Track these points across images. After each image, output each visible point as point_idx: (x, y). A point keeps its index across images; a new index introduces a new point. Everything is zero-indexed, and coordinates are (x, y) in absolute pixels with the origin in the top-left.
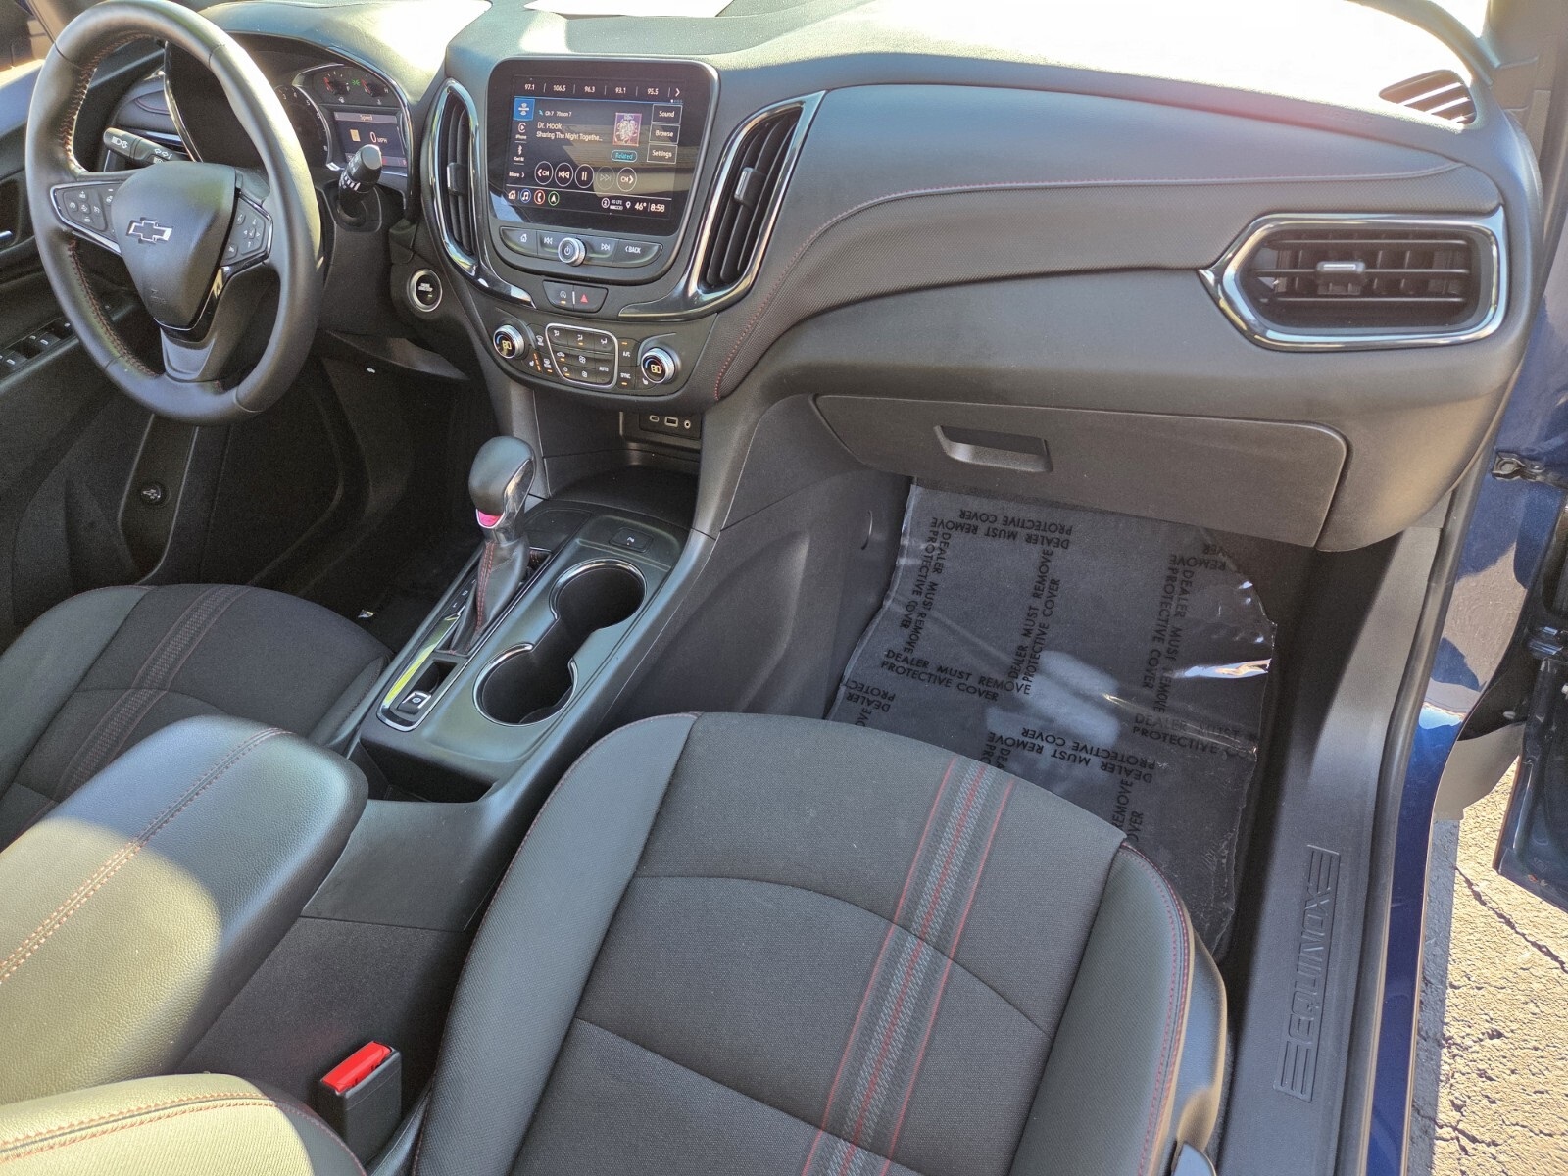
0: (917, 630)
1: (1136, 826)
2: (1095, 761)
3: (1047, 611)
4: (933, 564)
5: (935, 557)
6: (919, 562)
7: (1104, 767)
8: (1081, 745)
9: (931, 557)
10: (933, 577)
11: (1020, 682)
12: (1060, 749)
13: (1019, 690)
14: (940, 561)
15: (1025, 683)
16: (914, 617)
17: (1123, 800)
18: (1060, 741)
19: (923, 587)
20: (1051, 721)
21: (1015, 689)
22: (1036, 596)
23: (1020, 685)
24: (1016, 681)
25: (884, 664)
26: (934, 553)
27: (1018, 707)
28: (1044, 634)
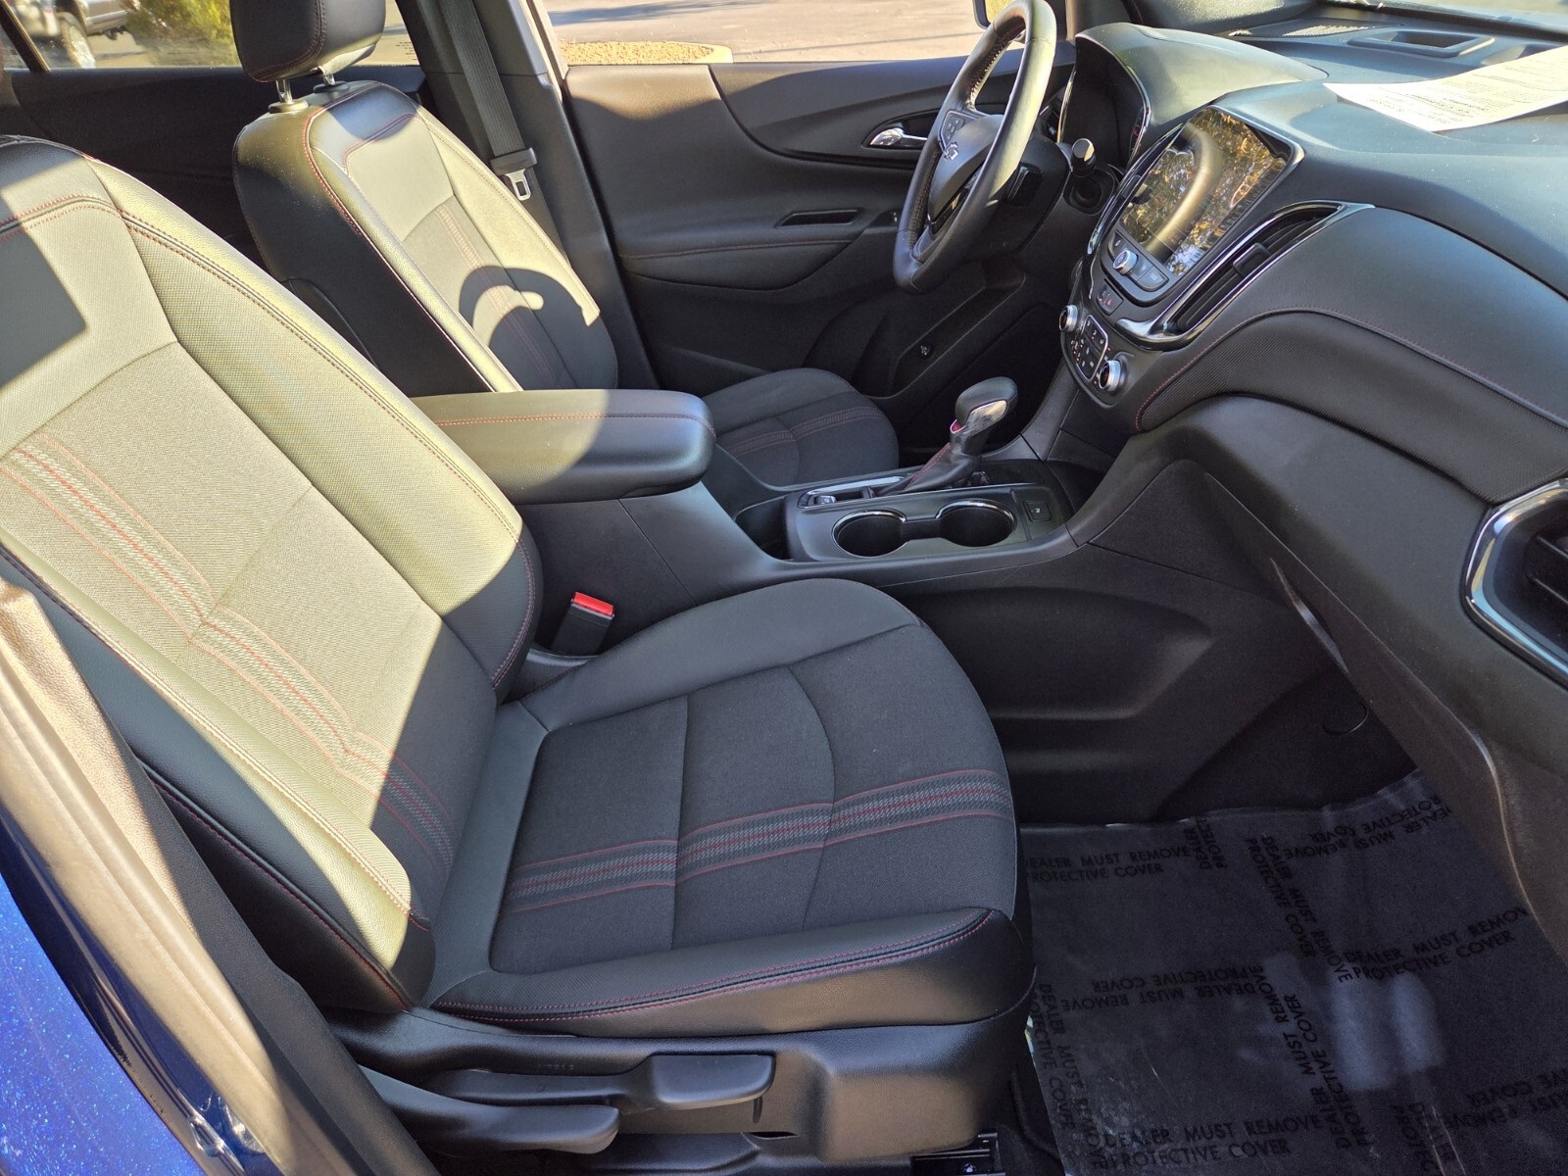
0: (1320, 851)
1: (1269, 1148)
2: (1317, 1080)
3: (1466, 951)
4: (1412, 820)
5: (1420, 817)
6: (1402, 807)
7: (1317, 1092)
8: (1326, 1060)
9: (1417, 814)
10: (1398, 830)
11: (1348, 967)
12: (1300, 1039)
13: (1337, 971)
14: (1421, 823)
15: (1352, 972)
16: (1333, 840)
17: (1290, 1124)
18: (1311, 1036)
19: (1378, 829)
20: (1330, 1018)
21: (1336, 968)
22: (1472, 930)
23: (1345, 968)
24: (1346, 963)
25: (1253, 841)
26: (1424, 812)
27: (1319, 981)
28: (1435, 964)
